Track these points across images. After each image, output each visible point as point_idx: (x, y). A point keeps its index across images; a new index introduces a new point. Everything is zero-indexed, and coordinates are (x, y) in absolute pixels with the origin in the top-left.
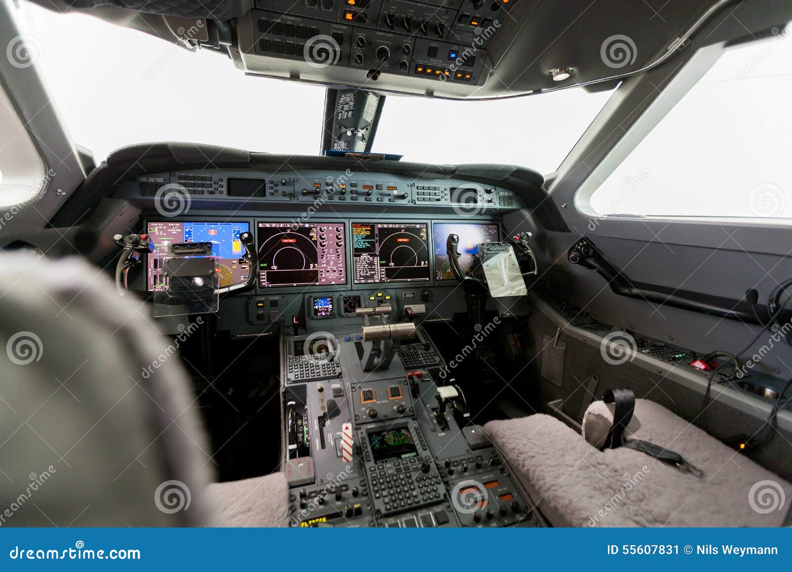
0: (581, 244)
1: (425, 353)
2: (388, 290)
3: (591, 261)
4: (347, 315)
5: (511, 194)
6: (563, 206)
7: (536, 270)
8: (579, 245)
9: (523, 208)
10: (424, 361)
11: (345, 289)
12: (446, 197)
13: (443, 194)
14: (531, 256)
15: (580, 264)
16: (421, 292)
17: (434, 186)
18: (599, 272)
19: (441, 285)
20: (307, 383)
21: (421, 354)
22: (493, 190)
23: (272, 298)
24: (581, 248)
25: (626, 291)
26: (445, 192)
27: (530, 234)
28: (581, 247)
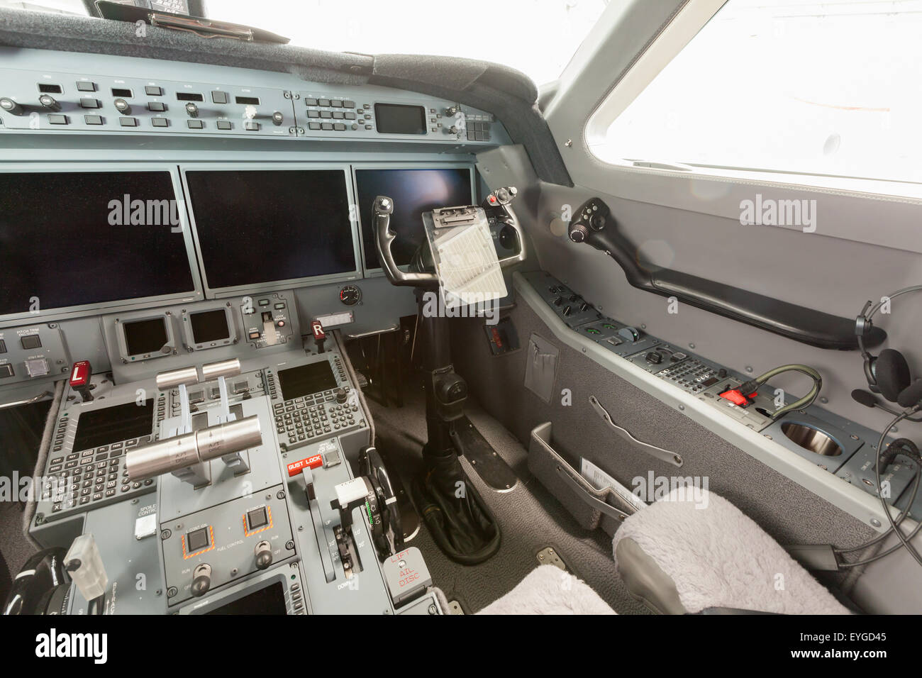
0: (589, 211)
1: (338, 409)
2: (280, 294)
3: (602, 239)
4: (198, 347)
5: (486, 118)
6: (567, 144)
7: (522, 252)
8: (585, 213)
9: (506, 143)
10: (332, 425)
11: (191, 300)
12: (367, 122)
13: (361, 117)
14: (514, 229)
15: (587, 243)
16: (341, 288)
17: (342, 99)
18: (613, 256)
19: (373, 276)
20: (84, 515)
21: (331, 411)
22: (454, 110)
23: (22, 333)
24: (589, 218)
25: (648, 284)
26: (367, 112)
27: (514, 190)
28: (589, 215)
